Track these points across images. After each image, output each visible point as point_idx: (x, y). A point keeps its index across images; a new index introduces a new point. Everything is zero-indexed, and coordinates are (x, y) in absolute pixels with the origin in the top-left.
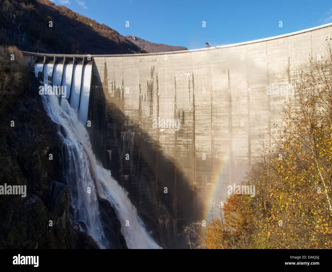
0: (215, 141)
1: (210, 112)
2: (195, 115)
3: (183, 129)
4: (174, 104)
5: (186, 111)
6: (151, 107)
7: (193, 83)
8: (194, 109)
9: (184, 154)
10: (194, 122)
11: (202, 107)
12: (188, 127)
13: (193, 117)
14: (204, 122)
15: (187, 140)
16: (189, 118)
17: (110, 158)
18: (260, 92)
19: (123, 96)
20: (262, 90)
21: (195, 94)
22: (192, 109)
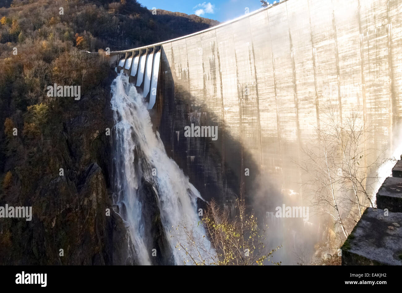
0: (280, 117)
1: (274, 84)
2: (258, 89)
3: (247, 106)
4: (236, 80)
5: (249, 86)
6: (215, 85)
7: (253, 52)
8: (257, 82)
9: (250, 133)
10: (258, 97)
11: (265, 79)
12: (252, 104)
13: (256, 91)
14: (268, 96)
15: (252, 118)
16: (252, 93)
17: (178, 139)
18: (326, 51)
19: (189, 77)
20: (328, 48)
21: (257, 65)
22: (254, 82)
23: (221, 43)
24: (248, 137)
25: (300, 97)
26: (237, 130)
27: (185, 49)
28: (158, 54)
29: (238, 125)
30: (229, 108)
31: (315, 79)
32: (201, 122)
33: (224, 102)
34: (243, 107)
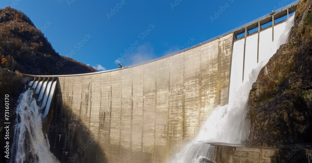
0: (122, 133)
1: (120, 113)
2: (111, 115)
3: (104, 124)
4: (100, 107)
5: (106, 112)
7: (111, 93)
9: (103, 141)
10: (110, 119)
11: (116, 109)
12: (107, 123)
14: (116, 120)
15: (105, 131)
16: (108, 116)
17: (59, 140)
18: (150, 98)
19: (72, 101)
20: (152, 97)
21: (112, 101)
22: (110, 110)
23: (94, 83)
24: (102, 143)
25: (134, 122)
26: (96, 138)
27: (72, 83)
28: (55, 83)
29: (97, 135)
30: (93, 124)
31: (143, 113)
32: (76, 130)
33: (90, 120)
34: (101, 124)
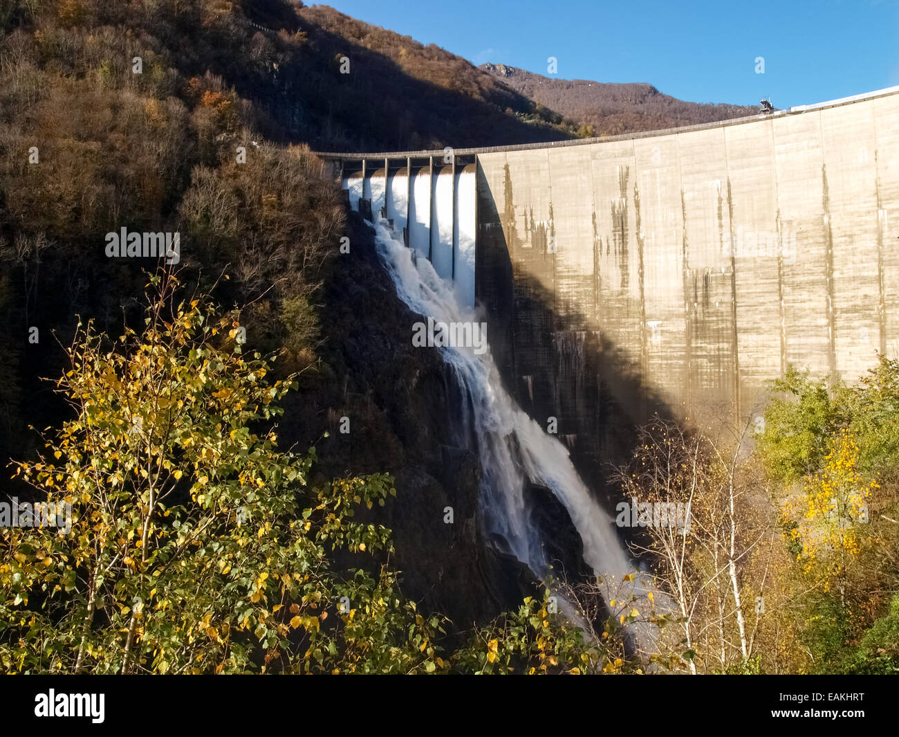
0: (790, 345)
1: (777, 274)
2: (737, 283)
3: (707, 319)
4: (682, 259)
5: (714, 275)
6: (624, 267)
7: (730, 203)
8: (734, 268)
9: (711, 380)
10: (735, 300)
11: (755, 262)
12: (719, 314)
13: (730, 288)
14: (761, 300)
15: (717, 346)
16: (720, 291)
17: (531, 396)
19: (554, 246)
21: (736, 231)
22: (728, 268)
23: (646, 172)
24: (706, 389)
25: (842, 304)
26: (679, 372)
27: (544, 173)
28: (469, 178)
30: (660, 322)
31: (880, 271)
32: (587, 355)
33: (646, 308)
